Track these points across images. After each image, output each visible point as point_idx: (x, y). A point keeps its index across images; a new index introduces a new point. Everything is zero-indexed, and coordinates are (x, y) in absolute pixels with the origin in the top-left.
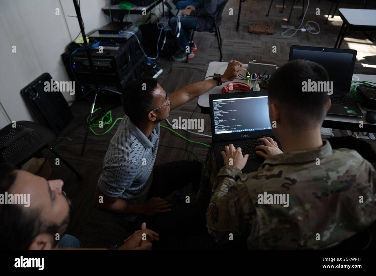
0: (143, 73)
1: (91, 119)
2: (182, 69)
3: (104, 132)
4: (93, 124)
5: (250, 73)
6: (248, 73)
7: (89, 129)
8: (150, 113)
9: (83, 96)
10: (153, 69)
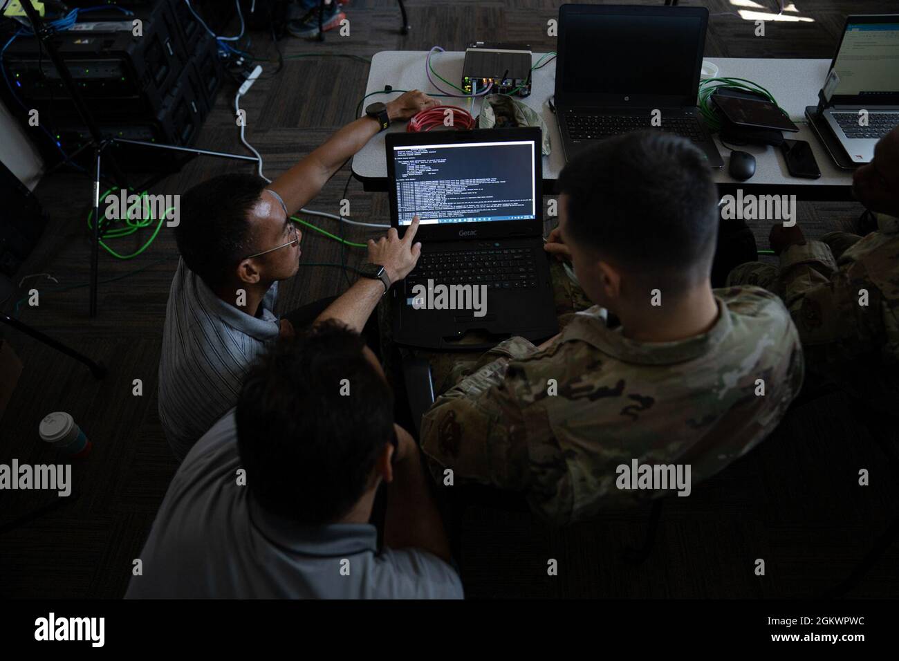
0: (214, 80)
1: (99, 219)
2: (313, 59)
3: (138, 249)
4: (109, 232)
5: (471, 79)
6: (466, 78)
7: (99, 244)
8: (243, 264)
9: (64, 162)
10: (238, 66)
